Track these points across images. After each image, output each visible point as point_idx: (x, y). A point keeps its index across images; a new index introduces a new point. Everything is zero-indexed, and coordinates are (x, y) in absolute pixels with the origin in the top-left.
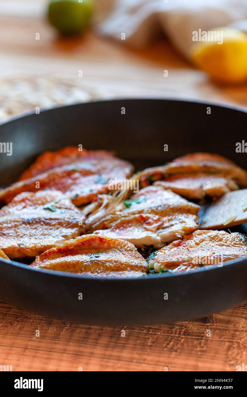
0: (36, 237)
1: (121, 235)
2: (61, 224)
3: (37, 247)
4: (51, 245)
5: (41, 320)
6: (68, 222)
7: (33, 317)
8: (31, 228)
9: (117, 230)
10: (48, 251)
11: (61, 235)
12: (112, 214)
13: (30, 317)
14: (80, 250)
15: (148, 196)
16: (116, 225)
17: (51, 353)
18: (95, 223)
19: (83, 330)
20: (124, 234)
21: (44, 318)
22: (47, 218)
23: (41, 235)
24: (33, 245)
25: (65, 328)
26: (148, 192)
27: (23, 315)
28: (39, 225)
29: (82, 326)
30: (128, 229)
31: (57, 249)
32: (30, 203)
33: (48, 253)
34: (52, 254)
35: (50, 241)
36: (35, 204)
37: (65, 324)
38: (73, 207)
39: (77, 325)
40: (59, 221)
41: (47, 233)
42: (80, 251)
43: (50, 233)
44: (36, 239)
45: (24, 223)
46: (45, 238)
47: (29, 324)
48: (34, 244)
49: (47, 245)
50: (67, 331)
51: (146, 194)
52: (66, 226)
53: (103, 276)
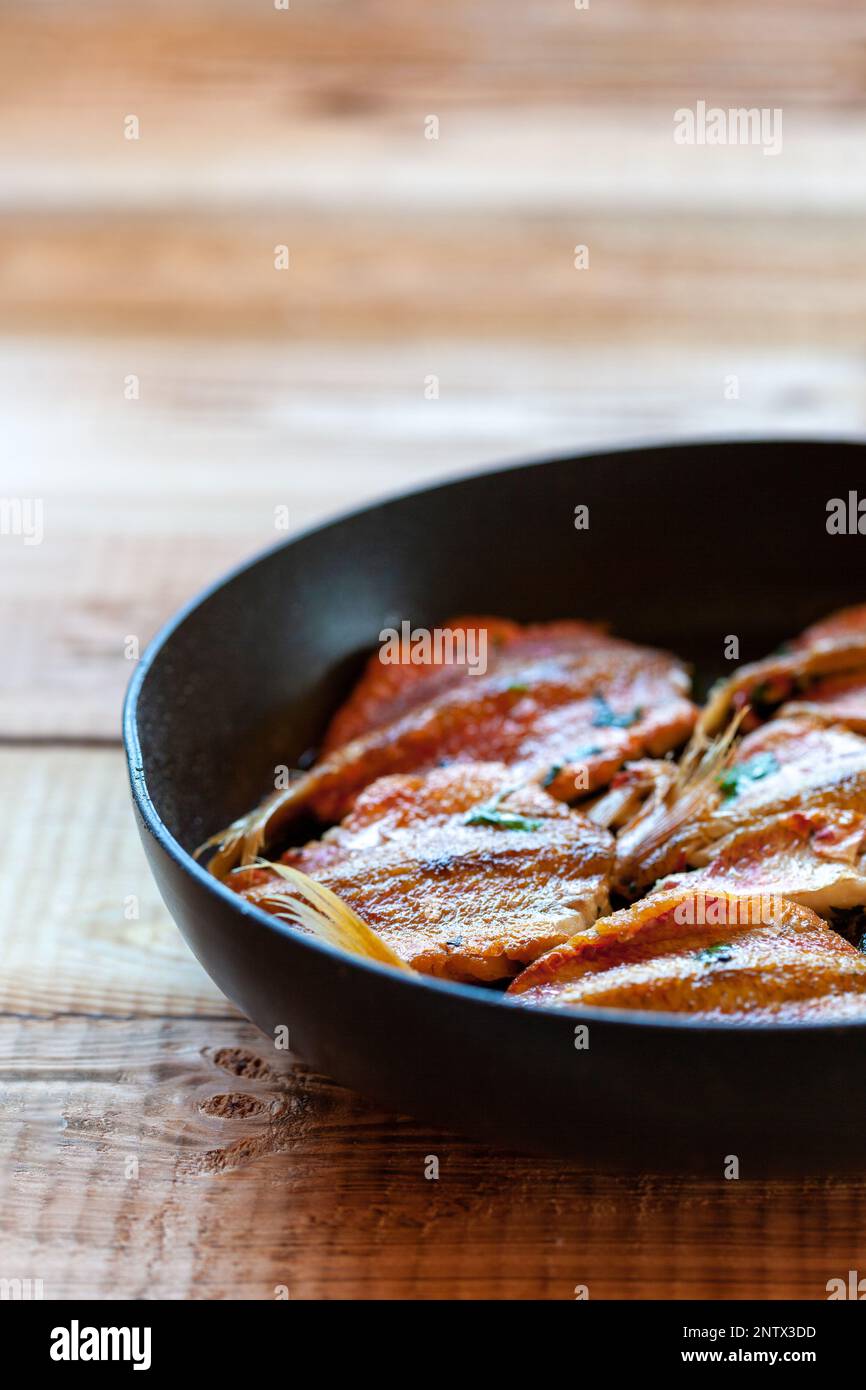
0: (487, 917)
1: (751, 883)
2: (550, 866)
3: (506, 947)
4: (550, 938)
5: (555, 1182)
6: (570, 857)
7: (525, 1175)
8: (458, 890)
9: (732, 871)
10: (546, 957)
11: (564, 900)
12: (699, 820)
13: (513, 1176)
14: (648, 943)
15: (781, 753)
16: (723, 853)
17: (631, 1284)
18: (648, 854)
19: (703, 1200)
20: (758, 879)
21: (560, 1175)
22: (498, 851)
23: (499, 907)
24: (489, 943)
25: (644, 1198)
26: (776, 739)
27: (491, 1171)
28: (480, 877)
29: (693, 1189)
30: (767, 862)
31: (577, 949)
32: (414, 810)
33: (551, 964)
34: (563, 965)
35: (540, 926)
36: (433, 812)
37: (637, 1188)
38: (563, 809)
39: (677, 1186)
40: (540, 857)
41: (517, 900)
42: (650, 946)
43: (526, 900)
44: (487, 921)
45: (428, 873)
46: (516, 917)
47: (522, 1201)
48: (491, 940)
49: (539, 938)
50: (653, 1211)
51: (770, 745)
52: (568, 870)
53: (764, 1021)
